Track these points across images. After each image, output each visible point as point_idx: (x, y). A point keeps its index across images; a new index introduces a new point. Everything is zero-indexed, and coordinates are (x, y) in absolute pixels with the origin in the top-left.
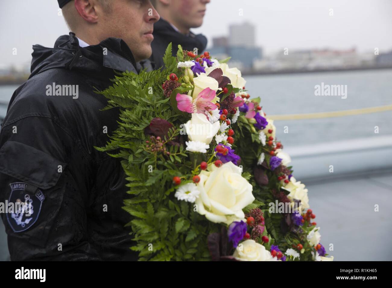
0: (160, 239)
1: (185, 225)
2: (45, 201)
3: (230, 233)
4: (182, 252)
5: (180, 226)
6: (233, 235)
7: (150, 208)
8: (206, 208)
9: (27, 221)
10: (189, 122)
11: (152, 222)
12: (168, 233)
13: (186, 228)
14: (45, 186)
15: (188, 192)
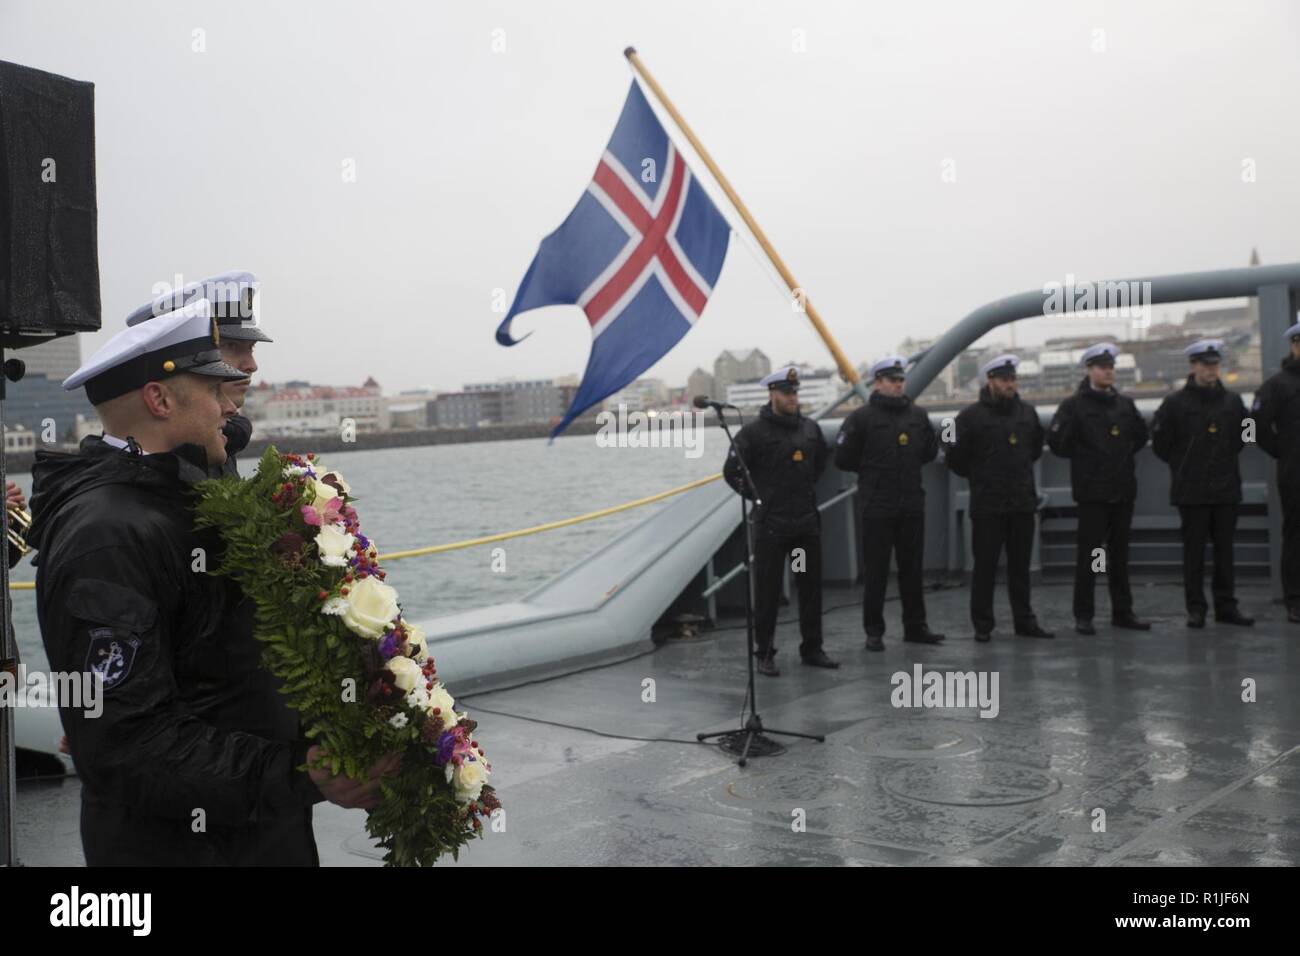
0: (306, 660)
1: (336, 642)
2: (139, 648)
3: (381, 646)
4: (331, 673)
5: (331, 641)
6: (385, 649)
7: (291, 631)
8: (357, 620)
9: (116, 676)
10: (319, 535)
11: (294, 645)
12: (315, 653)
13: (337, 644)
14: (140, 629)
15: (336, 607)
